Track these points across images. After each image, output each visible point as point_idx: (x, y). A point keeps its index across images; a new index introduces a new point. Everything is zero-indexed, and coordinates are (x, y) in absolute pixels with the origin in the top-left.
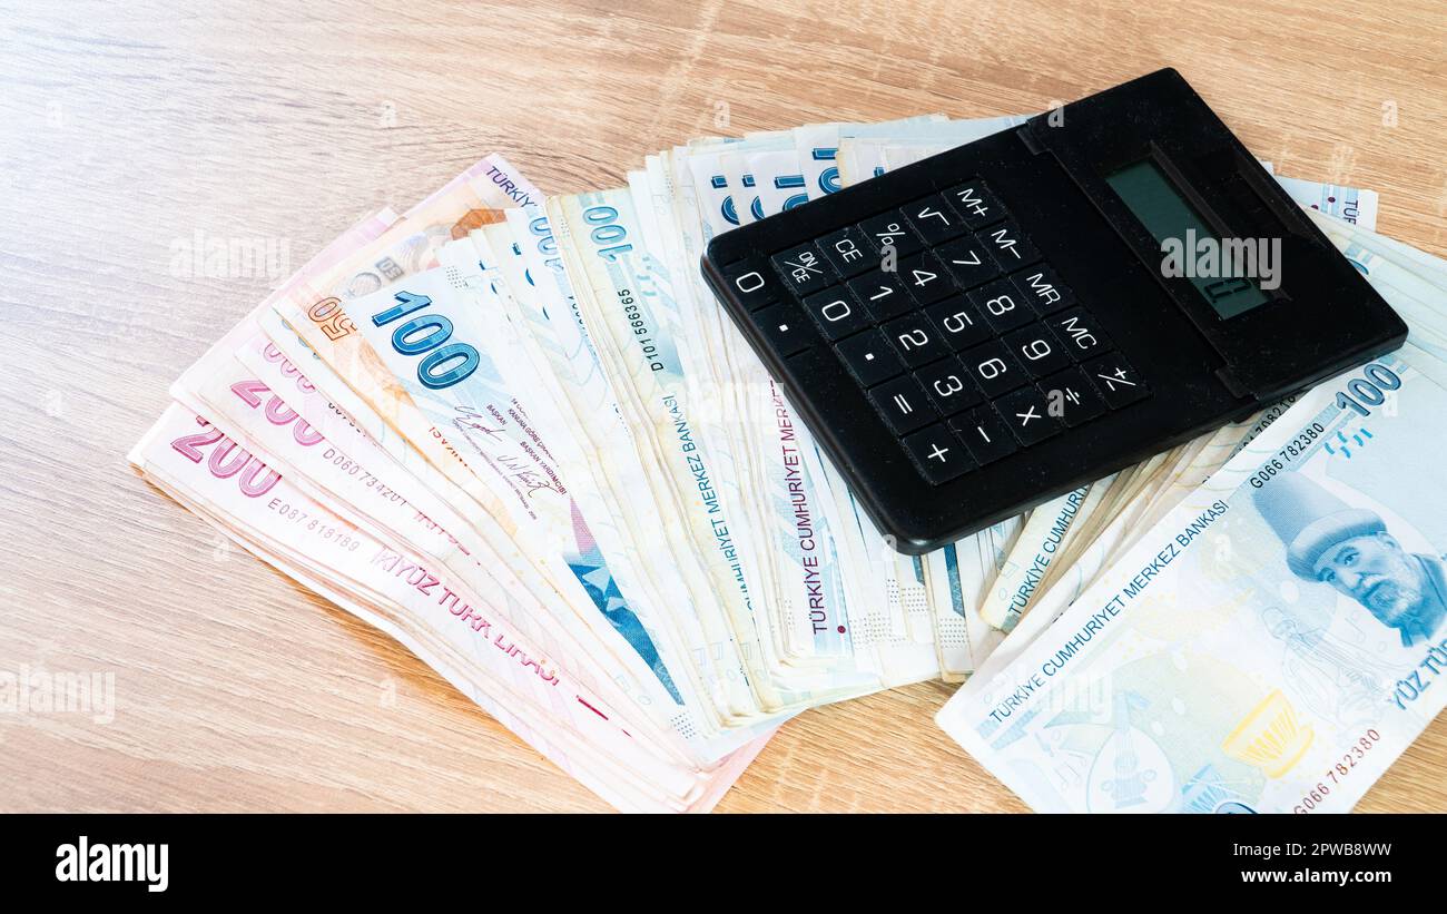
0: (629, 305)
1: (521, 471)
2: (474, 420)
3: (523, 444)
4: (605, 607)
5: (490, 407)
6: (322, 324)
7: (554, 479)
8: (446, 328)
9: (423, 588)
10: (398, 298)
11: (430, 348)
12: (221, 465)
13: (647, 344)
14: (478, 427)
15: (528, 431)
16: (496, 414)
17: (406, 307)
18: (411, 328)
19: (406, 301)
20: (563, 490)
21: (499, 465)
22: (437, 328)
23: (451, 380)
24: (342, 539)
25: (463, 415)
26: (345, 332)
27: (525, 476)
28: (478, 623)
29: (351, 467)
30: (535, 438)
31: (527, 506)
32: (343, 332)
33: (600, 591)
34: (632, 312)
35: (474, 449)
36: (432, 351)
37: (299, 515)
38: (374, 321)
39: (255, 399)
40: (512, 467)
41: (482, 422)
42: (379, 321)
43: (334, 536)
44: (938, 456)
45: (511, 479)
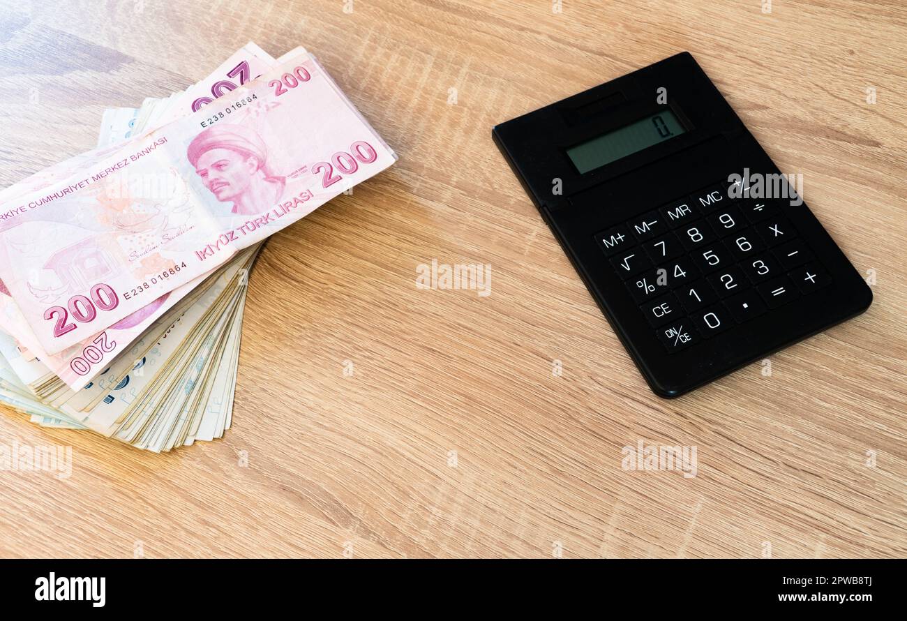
44: (811, 275)
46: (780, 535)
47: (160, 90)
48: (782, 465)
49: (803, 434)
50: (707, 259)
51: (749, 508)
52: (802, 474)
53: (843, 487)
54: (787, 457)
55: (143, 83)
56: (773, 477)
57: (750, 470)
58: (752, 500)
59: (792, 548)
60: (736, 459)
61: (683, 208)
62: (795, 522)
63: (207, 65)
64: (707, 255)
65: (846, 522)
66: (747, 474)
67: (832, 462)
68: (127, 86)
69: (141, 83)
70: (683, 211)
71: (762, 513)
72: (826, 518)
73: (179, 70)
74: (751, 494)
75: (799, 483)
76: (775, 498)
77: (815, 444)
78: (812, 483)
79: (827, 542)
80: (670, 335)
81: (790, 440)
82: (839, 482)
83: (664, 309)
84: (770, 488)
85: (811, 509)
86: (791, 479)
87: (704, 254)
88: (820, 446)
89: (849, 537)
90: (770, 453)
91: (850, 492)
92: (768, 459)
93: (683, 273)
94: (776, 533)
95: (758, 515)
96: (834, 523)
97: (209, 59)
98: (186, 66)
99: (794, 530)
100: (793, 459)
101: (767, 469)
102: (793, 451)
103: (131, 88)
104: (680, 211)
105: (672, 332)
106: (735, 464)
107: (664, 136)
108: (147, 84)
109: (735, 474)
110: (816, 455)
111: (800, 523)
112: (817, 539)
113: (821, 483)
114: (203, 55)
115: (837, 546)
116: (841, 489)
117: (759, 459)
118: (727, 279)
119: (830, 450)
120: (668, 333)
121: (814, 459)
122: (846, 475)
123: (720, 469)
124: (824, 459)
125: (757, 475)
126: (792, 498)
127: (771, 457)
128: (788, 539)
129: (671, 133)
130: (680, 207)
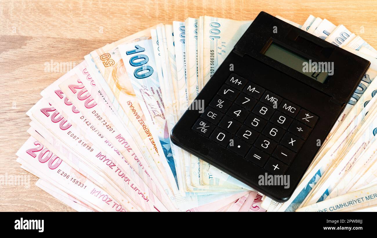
0: (212, 55)
1: (154, 110)
2: (146, 91)
3: (157, 101)
4: (167, 155)
5: (152, 88)
6: (104, 61)
7: (163, 114)
8: (146, 60)
9: (111, 167)
10: (136, 47)
11: (140, 65)
12: (55, 118)
13: (212, 69)
14: (146, 93)
15: (160, 98)
16: (152, 90)
17: (137, 50)
18: (136, 58)
19: (137, 48)
20: (164, 118)
21: (148, 106)
22: (144, 59)
23: (143, 77)
24: (88, 147)
25: (143, 88)
26: (110, 65)
27: (154, 111)
28: (126, 179)
29: (100, 117)
30: (161, 101)
31: (152, 120)
32: (109, 65)
33: (167, 150)
34: (212, 57)
35: (143, 100)
36: (140, 66)
37: (76, 138)
38: (126, 53)
39: (75, 91)
40: (152, 108)
41: (148, 92)
42: (128, 53)
43: (86, 146)
45: (150, 111)
47: (53, 49)
50: (254, 121)
55: (42, 48)
61: (275, 100)
63: (71, 28)
64: (256, 120)
68: (34, 52)
69: (41, 48)
70: (273, 100)
73: (58, 35)
80: (201, 124)
83: (213, 116)
87: (255, 119)
93: (238, 115)
97: (71, 25)
98: (61, 32)
103: (37, 52)
105: (203, 124)
107: (312, 76)
108: (45, 48)
114: (68, 24)
118: (248, 133)
120: (202, 123)
129: (317, 78)
130: (274, 98)
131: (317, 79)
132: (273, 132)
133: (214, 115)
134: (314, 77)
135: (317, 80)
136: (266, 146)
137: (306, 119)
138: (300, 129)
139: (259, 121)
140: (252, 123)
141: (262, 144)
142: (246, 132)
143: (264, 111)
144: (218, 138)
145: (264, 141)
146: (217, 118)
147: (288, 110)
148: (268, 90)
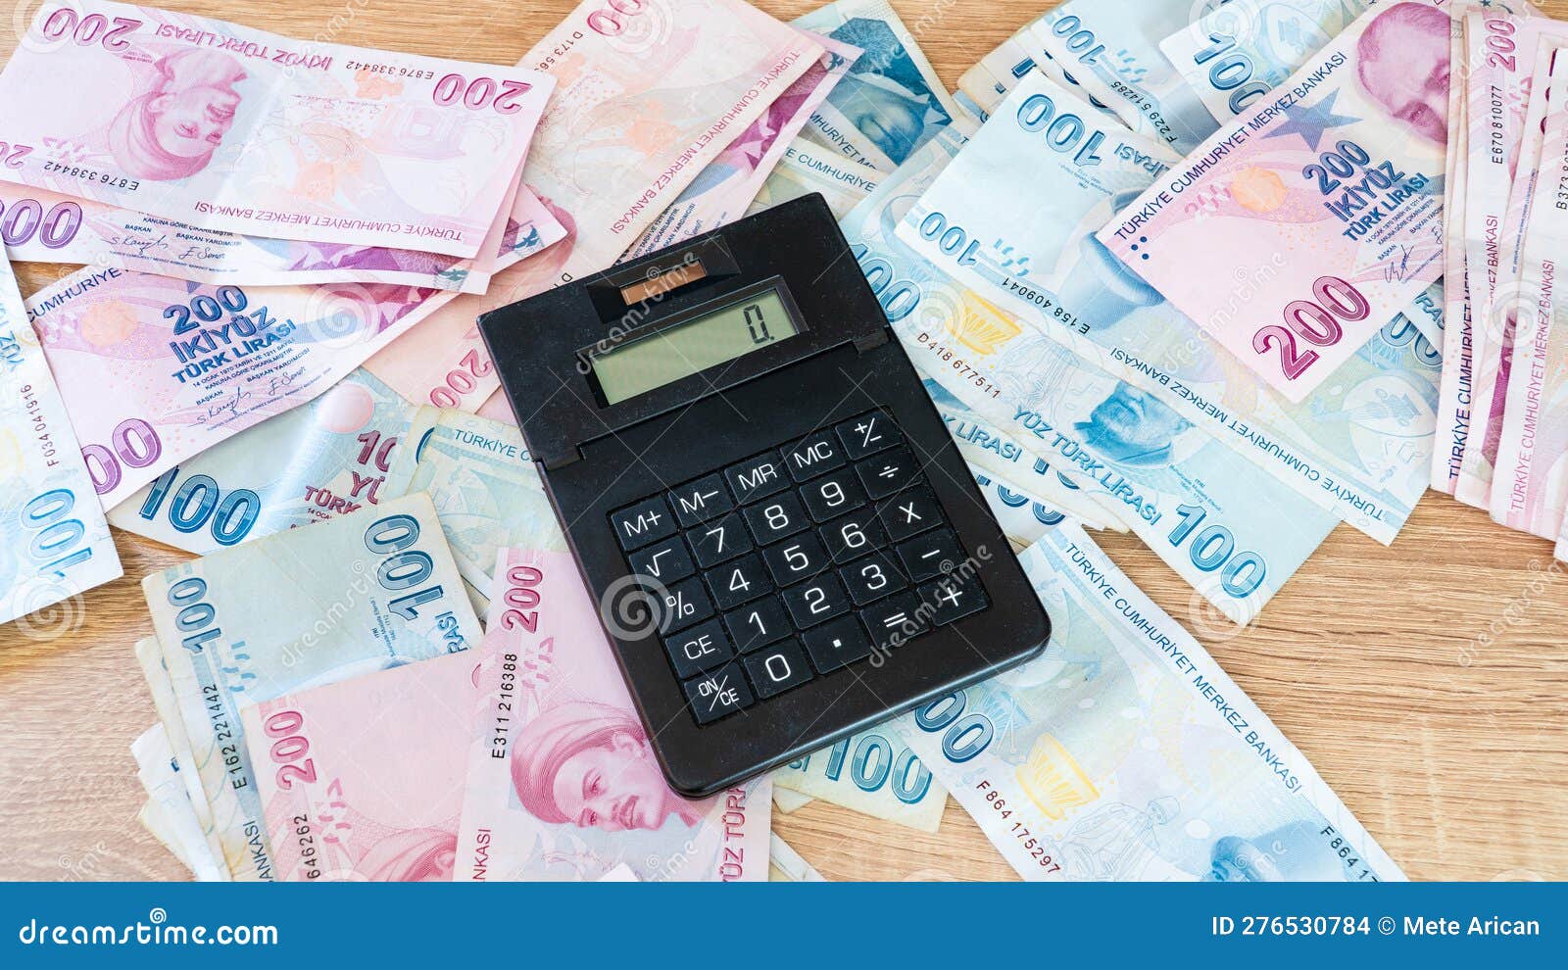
46: (1365, 738)
48: (1328, 635)
49: (1338, 580)
50: (789, 559)
51: (1308, 715)
52: (1360, 638)
53: (1422, 637)
54: (1330, 621)
56: (1322, 657)
57: (1287, 658)
58: (1309, 702)
59: (1389, 751)
60: (1262, 648)
61: (766, 470)
62: (1379, 712)
64: (790, 554)
65: (1448, 687)
66: (1285, 666)
67: (1393, 605)
70: (763, 475)
71: (1329, 716)
72: (1417, 690)
74: (1302, 694)
75: (1360, 652)
76: (1337, 688)
77: (1360, 587)
78: (1378, 647)
79: (1434, 725)
80: (705, 691)
81: (1324, 594)
82: (1414, 632)
83: (703, 646)
84: (1325, 675)
85: (1392, 685)
86: (1346, 652)
87: (785, 552)
88: (1367, 588)
89: (1459, 707)
90: (1305, 624)
91: (1434, 641)
92: (1305, 633)
93: (745, 585)
94: (1360, 738)
95: (1324, 721)
96: (1430, 694)
99: (1381, 725)
100: (1338, 621)
101: (1309, 648)
102: (1335, 609)
104: (760, 475)
105: (708, 686)
106: (1263, 658)
107: (758, 342)
109: (1269, 672)
110: (1368, 604)
111: (1387, 711)
112: (1418, 725)
113: (1391, 642)
115: (1448, 726)
116: (1421, 641)
117: (1293, 637)
118: (815, 596)
119: (1384, 589)
120: (702, 687)
121: (1367, 610)
122: (1420, 617)
123: (1245, 673)
124: (1380, 605)
125: (1297, 663)
126: (1360, 678)
127: (1308, 629)
128: (1380, 741)
129: (770, 335)
130: (760, 468)
131: (773, 338)
132: (852, 536)
133: (704, 641)
134: (762, 340)
135: (775, 341)
136: (878, 581)
137: (871, 437)
138: (889, 472)
139: (798, 546)
140: (792, 567)
141: (869, 585)
142: (807, 598)
143: (777, 517)
144: (776, 677)
145: (864, 574)
146: (714, 640)
147: (817, 460)
148: (723, 468)
